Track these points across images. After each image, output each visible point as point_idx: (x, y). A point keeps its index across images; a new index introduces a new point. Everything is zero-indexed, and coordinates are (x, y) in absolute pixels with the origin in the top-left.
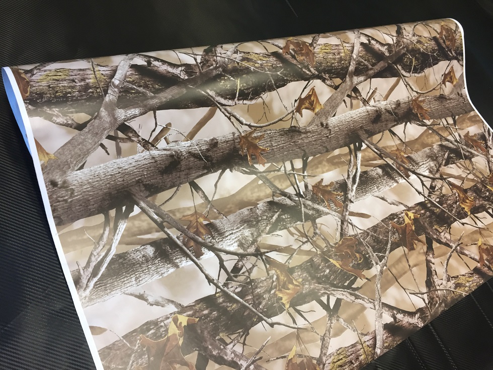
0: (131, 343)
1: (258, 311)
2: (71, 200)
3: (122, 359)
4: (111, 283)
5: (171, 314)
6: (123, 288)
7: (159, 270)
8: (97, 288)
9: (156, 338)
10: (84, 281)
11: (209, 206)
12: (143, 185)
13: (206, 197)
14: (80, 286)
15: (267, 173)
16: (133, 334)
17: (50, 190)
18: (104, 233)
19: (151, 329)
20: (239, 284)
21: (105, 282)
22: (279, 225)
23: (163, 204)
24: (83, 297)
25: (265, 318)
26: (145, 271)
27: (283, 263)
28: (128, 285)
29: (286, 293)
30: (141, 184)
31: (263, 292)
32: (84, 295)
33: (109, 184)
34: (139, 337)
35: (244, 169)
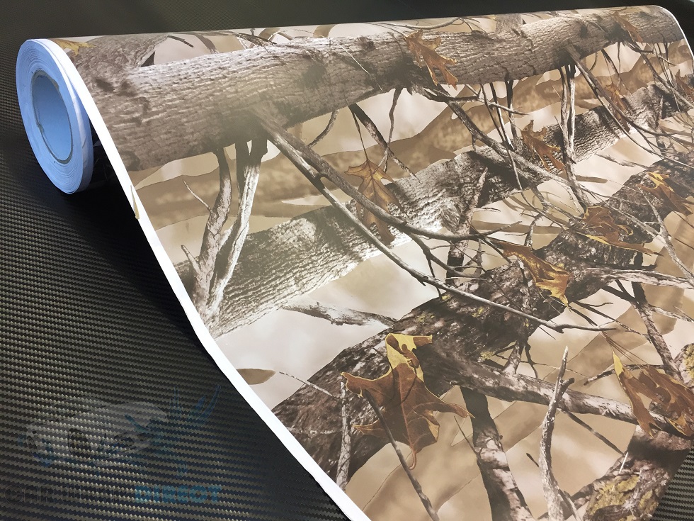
0: (329, 388)
1: (524, 312)
2: (148, 120)
3: (324, 418)
4: (254, 289)
5: (381, 333)
6: (278, 297)
7: (331, 265)
8: (231, 298)
9: (372, 375)
10: (204, 285)
11: (386, 152)
12: (274, 103)
13: (378, 135)
14: (198, 294)
15: (462, 102)
16: (328, 373)
17: (100, 98)
18: (222, 191)
19: (356, 362)
20: (470, 279)
21: (242, 286)
22: (490, 194)
23: (315, 141)
24: (208, 317)
25: (541, 321)
26: (308, 267)
27: (523, 245)
28: (286, 293)
29: (551, 283)
30: (270, 102)
31: (516, 286)
32: (209, 313)
33: (212, 95)
34: (340, 378)
35: (428, 90)
